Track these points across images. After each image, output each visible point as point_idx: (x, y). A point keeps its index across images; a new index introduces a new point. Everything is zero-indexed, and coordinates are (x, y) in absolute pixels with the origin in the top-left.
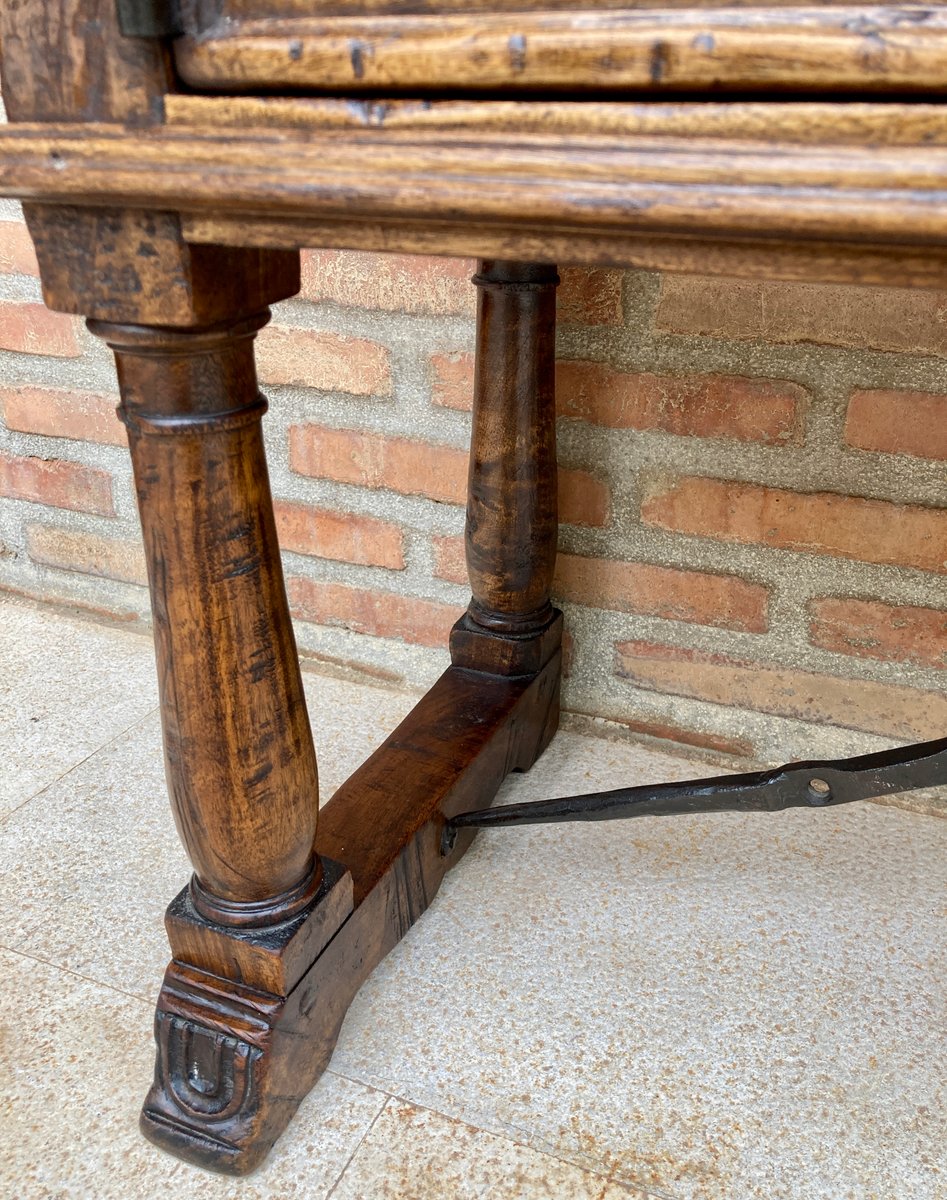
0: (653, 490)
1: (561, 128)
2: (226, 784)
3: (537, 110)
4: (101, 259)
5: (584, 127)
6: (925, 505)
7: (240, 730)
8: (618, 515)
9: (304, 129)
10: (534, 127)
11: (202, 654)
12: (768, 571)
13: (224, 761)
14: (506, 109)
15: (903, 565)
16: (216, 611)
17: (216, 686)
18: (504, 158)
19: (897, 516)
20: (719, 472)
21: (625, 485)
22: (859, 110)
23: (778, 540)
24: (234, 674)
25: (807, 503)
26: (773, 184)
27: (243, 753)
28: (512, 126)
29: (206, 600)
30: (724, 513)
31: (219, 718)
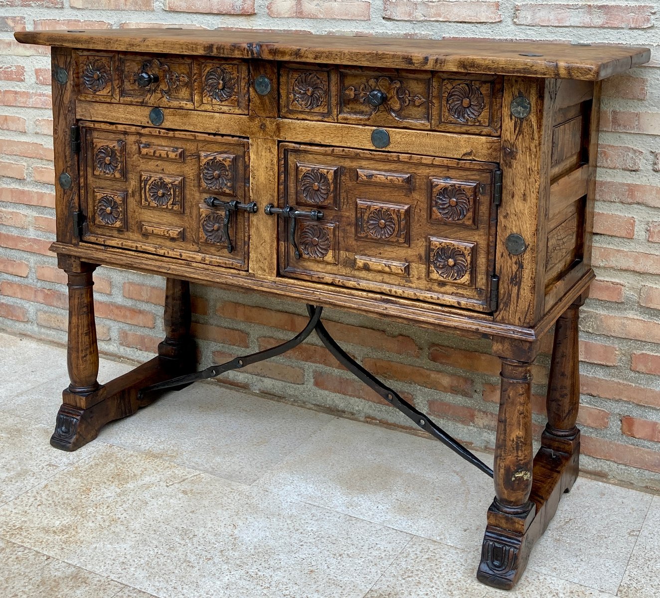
0: (219, 305)
1: (126, 254)
2: (78, 357)
3: (124, 251)
4: (68, 262)
5: (129, 254)
6: (279, 311)
7: (82, 345)
8: (211, 312)
9: (97, 249)
10: (123, 253)
11: (76, 329)
12: (248, 330)
13: (78, 352)
14: (121, 250)
15: (277, 327)
16: (80, 321)
17: (78, 336)
18: (119, 257)
19: (273, 313)
20: (232, 300)
21: (212, 303)
22: (155, 256)
23: (248, 320)
24: (82, 334)
25: (254, 310)
26: (146, 264)
27: (82, 350)
28: (121, 253)
29: (78, 319)
30: (236, 312)
31: (78, 343)
